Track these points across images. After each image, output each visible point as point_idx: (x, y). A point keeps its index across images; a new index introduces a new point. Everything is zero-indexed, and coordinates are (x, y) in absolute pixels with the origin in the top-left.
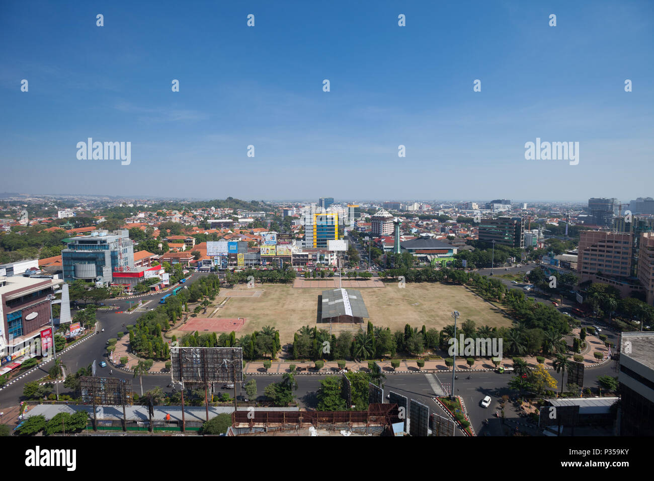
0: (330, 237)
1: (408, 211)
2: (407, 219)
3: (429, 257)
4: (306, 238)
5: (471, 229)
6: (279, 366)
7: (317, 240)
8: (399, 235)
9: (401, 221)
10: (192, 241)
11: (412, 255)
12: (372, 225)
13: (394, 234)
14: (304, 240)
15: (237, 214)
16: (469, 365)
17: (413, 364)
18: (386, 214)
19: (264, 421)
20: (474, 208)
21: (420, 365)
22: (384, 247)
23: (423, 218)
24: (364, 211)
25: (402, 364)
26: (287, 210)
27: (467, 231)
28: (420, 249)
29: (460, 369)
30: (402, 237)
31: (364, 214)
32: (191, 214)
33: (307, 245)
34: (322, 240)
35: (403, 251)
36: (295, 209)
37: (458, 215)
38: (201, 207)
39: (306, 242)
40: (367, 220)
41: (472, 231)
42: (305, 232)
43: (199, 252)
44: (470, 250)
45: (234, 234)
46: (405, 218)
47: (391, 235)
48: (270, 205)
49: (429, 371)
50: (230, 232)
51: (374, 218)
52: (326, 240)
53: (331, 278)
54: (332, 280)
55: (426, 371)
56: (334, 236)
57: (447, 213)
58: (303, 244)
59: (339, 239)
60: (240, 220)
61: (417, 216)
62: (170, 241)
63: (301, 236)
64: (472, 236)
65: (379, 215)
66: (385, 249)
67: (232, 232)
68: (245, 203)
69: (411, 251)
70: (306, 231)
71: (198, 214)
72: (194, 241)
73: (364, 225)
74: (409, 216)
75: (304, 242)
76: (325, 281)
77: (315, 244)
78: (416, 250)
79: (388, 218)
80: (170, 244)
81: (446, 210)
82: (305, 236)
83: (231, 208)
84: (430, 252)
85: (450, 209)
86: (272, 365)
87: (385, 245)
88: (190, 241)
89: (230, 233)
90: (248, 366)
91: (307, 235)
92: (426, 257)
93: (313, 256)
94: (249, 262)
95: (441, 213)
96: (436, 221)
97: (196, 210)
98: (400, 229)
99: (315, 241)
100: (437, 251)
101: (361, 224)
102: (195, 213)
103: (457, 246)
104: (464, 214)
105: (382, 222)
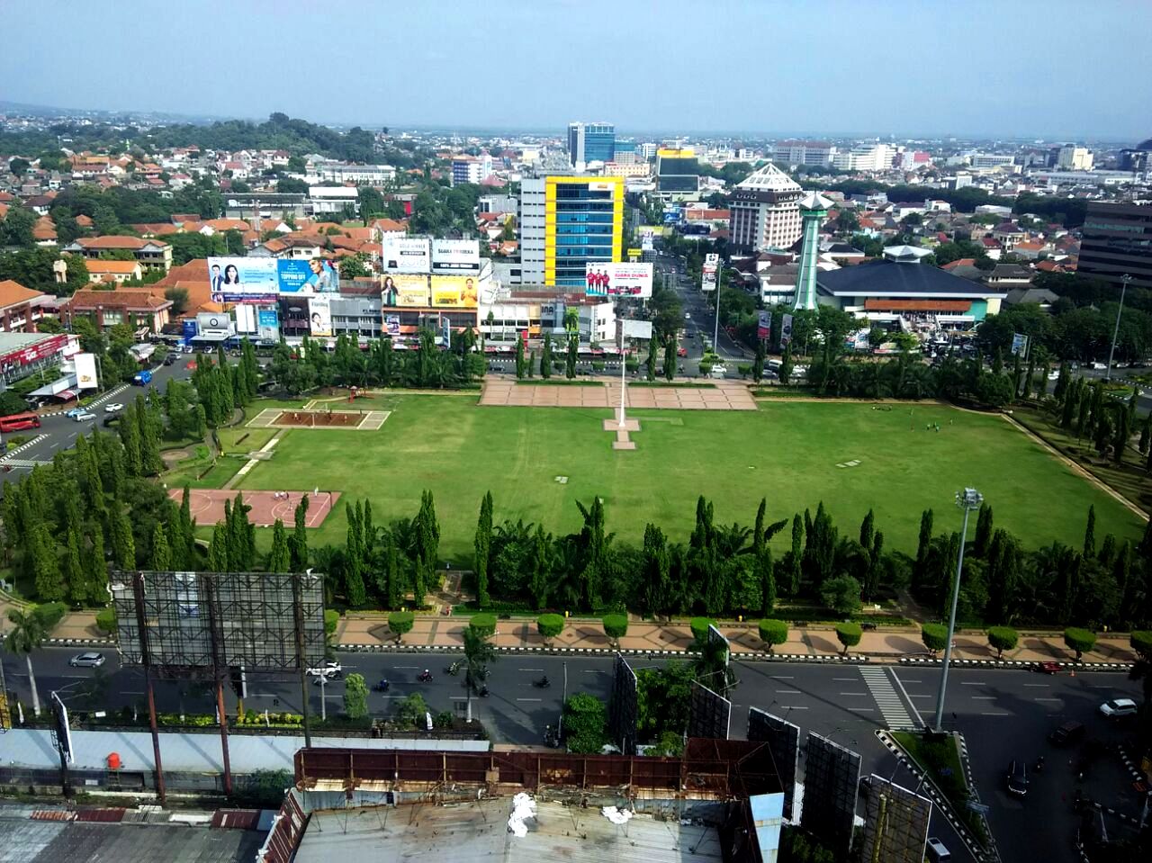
0: (598, 252)
1: (853, 172)
2: (848, 197)
3: (905, 325)
4: (524, 255)
5: (1059, 234)
6: (434, 628)
7: (558, 263)
8: (814, 250)
9: (827, 204)
10: (161, 255)
11: (852, 314)
12: (733, 215)
13: (798, 247)
14: (518, 260)
15: (304, 172)
16: (996, 649)
17: (827, 633)
18: (779, 181)
19: (388, 776)
20: (1078, 167)
21: (847, 639)
22: (766, 287)
23: (902, 195)
24: (709, 171)
25: (794, 634)
26: (464, 163)
27: (1042, 243)
28: (878, 298)
29: (967, 657)
30: (824, 256)
31: (711, 179)
32: (153, 165)
33: (525, 277)
34: (572, 263)
35: (825, 301)
36: (489, 158)
37: (1021, 187)
38: (183, 145)
39: (522, 266)
40: (716, 201)
41: (1060, 242)
42: (519, 236)
43: (185, 291)
44: (1046, 302)
45: (297, 236)
46: (841, 195)
47: (788, 250)
48: (409, 146)
49: (872, 659)
50: (283, 228)
51: (740, 195)
52: (583, 263)
53: (596, 379)
54: (600, 384)
55: (863, 658)
56: (608, 252)
57: (983, 179)
58: (514, 273)
59: (625, 258)
60: (312, 191)
61: (881, 188)
62: (92, 253)
63: (509, 248)
64: (1058, 258)
65: (755, 186)
66: (767, 293)
67: (287, 230)
68: (328, 133)
69: (851, 301)
70: (524, 233)
71: (176, 166)
72: (168, 255)
73: (707, 216)
74: (857, 188)
75: (516, 266)
76: (579, 388)
77: (551, 274)
78: (867, 298)
79: (786, 195)
80: (90, 264)
81: (982, 172)
82: (519, 247)
83: (282, 149)
84: (912, 306)
85: (996, 169)
86: (414, 623)
87: (770, 283)
88: (155, 255)
89: (284, 233)
90: (344, 626)
91: (525, 244)
92: (898, 322)
93: (543, 310)
94: (348, 325)
95: (963, 180)
96: (945, 206)
97: (168, 155)
98: (822, 230)
99: (551, 263)
100: (936, 306)
101: (699, 212)
102: (166, 163)
103: (1002, 289)
104: (1043, 183)
105: (763, 208)
